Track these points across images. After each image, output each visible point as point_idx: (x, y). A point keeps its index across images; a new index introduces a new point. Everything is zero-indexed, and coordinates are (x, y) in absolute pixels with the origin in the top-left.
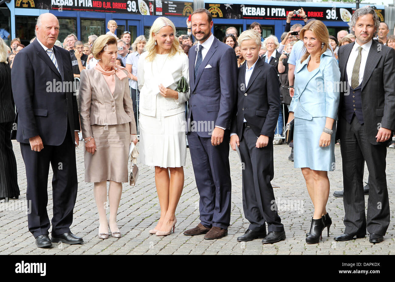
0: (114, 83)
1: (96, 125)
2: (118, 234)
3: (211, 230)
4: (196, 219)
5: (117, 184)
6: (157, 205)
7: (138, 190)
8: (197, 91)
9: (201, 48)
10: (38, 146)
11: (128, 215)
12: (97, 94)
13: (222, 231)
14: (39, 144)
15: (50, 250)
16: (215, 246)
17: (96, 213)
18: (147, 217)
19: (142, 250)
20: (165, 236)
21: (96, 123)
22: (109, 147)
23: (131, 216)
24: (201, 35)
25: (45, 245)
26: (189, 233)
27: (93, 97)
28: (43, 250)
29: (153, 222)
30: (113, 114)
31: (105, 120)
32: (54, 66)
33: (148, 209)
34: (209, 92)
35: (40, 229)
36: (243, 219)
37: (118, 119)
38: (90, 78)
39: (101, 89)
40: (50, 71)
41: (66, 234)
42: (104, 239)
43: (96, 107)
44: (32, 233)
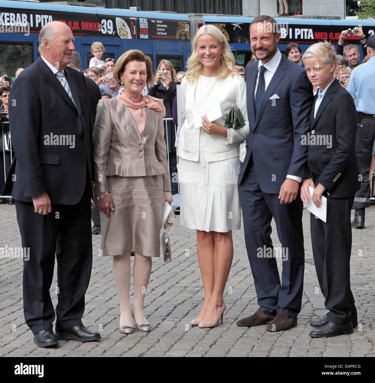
0: (144, 120)
1: (116, 177)
2: (146, 327)
3: (275, 319)
4: (248, 305)
5: (145, 259)
6: (188, 289)
7: (157, 269)
8: (259, 129)
9: (264, 70)
10: (45, 206)
11: (152, 302)
12: (120, 133)
13: (291, 320)
14: (45, 204)
15: (57, 350)
16: (285, 340)
17: (107, 300)
18: (179, 304)
19: (185, 347)
20: (212, 328)
21: (116, 174)
22: (133, 207)
23: (157, 304)
24: (264, 52)
25: (49, 344)
26: (245, 323)
27: (114, 138)
28: (47, 350)
29: (190, 311)
30: (140, 161)
31: (129, 170)
32: (67, 94)
33: (177, 294)
34: (276, 132)
35: (42, 320)
36: (312, 304)
37: (148, 168)
38: (112, 111)
39: (125, 127)
40: (62, 102)
41: (77, 328)
42: (127, 334)
43: (117, 151)
44: (31, 326)
